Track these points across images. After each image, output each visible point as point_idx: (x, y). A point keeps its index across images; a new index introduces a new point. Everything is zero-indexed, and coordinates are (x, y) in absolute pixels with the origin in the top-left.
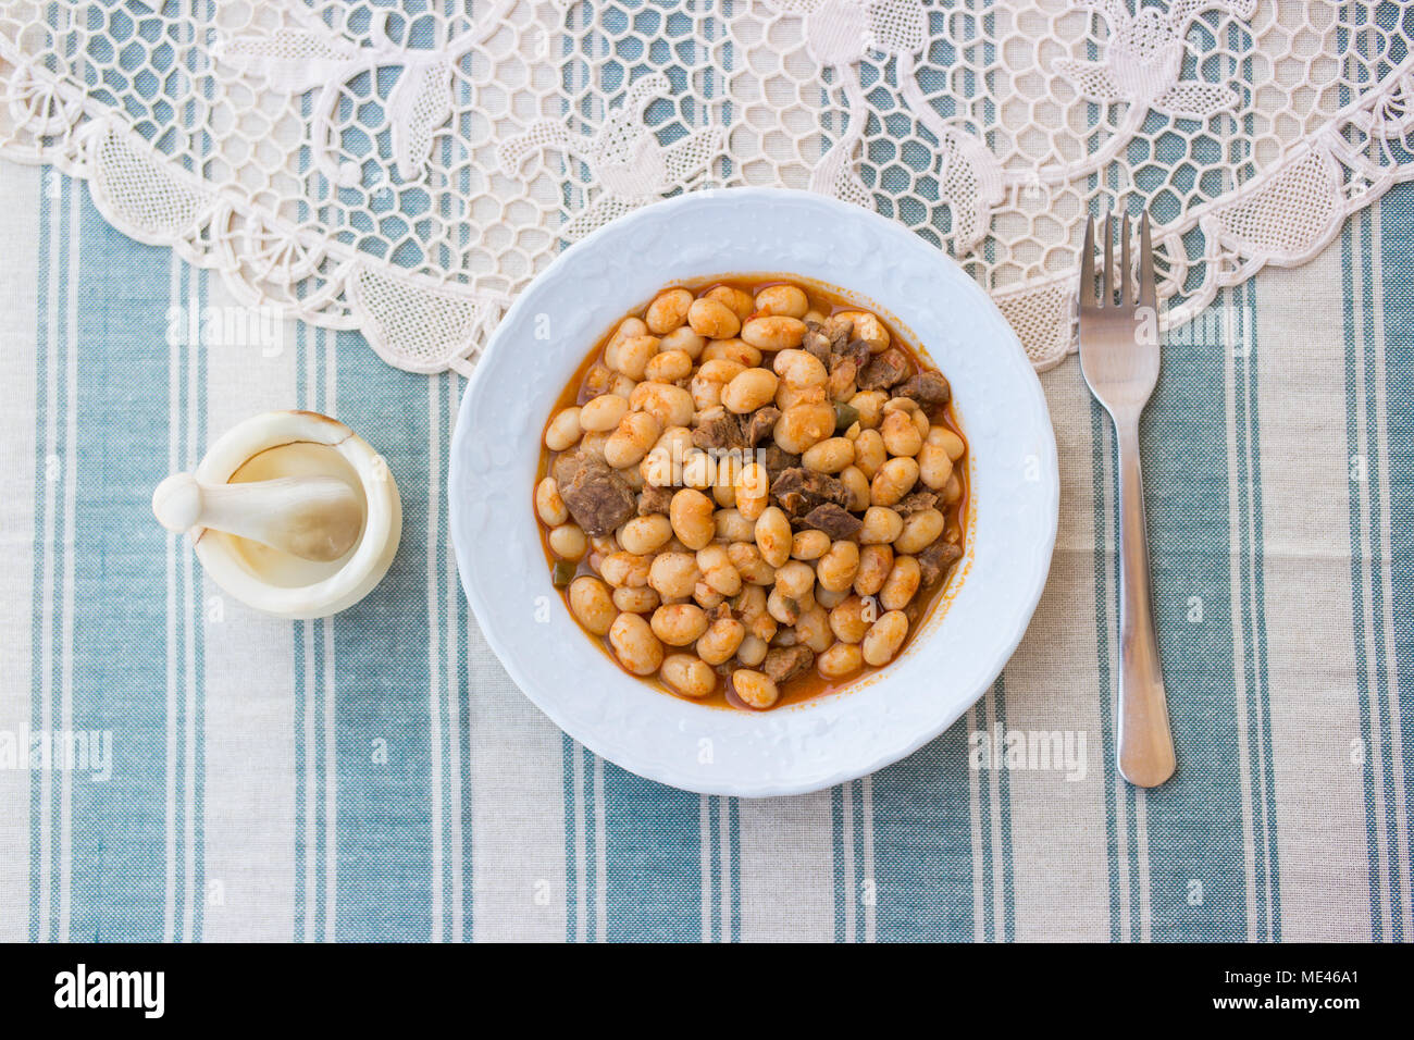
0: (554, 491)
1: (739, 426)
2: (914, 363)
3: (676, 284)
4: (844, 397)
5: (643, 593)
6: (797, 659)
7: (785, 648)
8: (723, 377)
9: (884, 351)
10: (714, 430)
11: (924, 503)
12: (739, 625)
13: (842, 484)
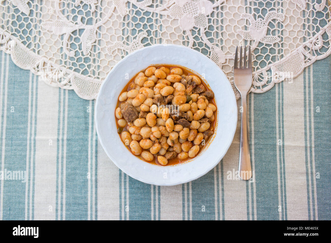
0: (120, 111)
1: (164, 99)
2: (206, 88)
3: (152, 65)
4: (189, 94)
5: (138, 136)
6: (173, 154)
7: (170, 152)
8: (161, 87)
9: (200, 85)
10: (158, 99)
11: (205, 120)
12: (160, 145)
13: (187, 115)
